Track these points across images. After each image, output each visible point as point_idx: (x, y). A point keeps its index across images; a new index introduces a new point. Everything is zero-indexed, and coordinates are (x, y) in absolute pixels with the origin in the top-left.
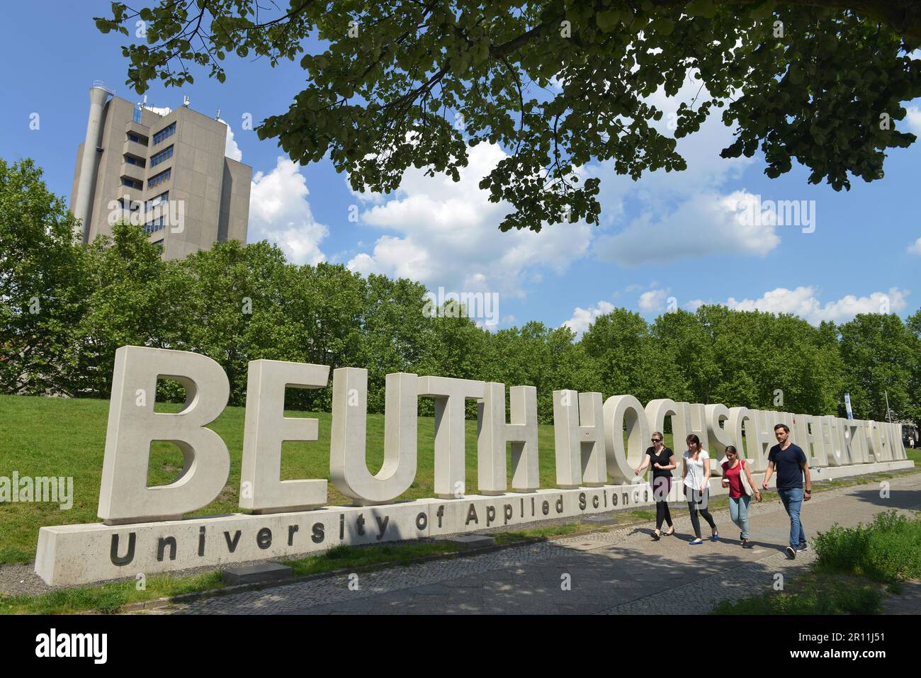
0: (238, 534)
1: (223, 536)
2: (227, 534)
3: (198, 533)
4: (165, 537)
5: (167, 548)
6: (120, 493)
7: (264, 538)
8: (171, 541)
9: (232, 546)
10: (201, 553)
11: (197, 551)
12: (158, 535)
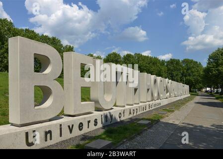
0: (73, 125)
1: (68, 127)
2: (69, 126)
3: (59, 127)
4: (47, 130)
5: (49, 135)
6: (24, 111)
7: (81, 126)
8: (50, 132)
9: (71, 131)
10: (61, 136)
11: (59, 135)
12: (44, 130)
